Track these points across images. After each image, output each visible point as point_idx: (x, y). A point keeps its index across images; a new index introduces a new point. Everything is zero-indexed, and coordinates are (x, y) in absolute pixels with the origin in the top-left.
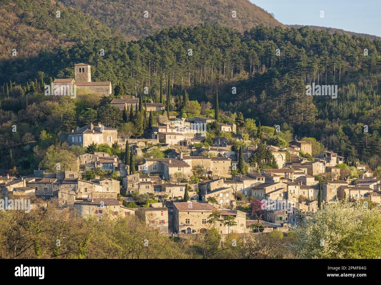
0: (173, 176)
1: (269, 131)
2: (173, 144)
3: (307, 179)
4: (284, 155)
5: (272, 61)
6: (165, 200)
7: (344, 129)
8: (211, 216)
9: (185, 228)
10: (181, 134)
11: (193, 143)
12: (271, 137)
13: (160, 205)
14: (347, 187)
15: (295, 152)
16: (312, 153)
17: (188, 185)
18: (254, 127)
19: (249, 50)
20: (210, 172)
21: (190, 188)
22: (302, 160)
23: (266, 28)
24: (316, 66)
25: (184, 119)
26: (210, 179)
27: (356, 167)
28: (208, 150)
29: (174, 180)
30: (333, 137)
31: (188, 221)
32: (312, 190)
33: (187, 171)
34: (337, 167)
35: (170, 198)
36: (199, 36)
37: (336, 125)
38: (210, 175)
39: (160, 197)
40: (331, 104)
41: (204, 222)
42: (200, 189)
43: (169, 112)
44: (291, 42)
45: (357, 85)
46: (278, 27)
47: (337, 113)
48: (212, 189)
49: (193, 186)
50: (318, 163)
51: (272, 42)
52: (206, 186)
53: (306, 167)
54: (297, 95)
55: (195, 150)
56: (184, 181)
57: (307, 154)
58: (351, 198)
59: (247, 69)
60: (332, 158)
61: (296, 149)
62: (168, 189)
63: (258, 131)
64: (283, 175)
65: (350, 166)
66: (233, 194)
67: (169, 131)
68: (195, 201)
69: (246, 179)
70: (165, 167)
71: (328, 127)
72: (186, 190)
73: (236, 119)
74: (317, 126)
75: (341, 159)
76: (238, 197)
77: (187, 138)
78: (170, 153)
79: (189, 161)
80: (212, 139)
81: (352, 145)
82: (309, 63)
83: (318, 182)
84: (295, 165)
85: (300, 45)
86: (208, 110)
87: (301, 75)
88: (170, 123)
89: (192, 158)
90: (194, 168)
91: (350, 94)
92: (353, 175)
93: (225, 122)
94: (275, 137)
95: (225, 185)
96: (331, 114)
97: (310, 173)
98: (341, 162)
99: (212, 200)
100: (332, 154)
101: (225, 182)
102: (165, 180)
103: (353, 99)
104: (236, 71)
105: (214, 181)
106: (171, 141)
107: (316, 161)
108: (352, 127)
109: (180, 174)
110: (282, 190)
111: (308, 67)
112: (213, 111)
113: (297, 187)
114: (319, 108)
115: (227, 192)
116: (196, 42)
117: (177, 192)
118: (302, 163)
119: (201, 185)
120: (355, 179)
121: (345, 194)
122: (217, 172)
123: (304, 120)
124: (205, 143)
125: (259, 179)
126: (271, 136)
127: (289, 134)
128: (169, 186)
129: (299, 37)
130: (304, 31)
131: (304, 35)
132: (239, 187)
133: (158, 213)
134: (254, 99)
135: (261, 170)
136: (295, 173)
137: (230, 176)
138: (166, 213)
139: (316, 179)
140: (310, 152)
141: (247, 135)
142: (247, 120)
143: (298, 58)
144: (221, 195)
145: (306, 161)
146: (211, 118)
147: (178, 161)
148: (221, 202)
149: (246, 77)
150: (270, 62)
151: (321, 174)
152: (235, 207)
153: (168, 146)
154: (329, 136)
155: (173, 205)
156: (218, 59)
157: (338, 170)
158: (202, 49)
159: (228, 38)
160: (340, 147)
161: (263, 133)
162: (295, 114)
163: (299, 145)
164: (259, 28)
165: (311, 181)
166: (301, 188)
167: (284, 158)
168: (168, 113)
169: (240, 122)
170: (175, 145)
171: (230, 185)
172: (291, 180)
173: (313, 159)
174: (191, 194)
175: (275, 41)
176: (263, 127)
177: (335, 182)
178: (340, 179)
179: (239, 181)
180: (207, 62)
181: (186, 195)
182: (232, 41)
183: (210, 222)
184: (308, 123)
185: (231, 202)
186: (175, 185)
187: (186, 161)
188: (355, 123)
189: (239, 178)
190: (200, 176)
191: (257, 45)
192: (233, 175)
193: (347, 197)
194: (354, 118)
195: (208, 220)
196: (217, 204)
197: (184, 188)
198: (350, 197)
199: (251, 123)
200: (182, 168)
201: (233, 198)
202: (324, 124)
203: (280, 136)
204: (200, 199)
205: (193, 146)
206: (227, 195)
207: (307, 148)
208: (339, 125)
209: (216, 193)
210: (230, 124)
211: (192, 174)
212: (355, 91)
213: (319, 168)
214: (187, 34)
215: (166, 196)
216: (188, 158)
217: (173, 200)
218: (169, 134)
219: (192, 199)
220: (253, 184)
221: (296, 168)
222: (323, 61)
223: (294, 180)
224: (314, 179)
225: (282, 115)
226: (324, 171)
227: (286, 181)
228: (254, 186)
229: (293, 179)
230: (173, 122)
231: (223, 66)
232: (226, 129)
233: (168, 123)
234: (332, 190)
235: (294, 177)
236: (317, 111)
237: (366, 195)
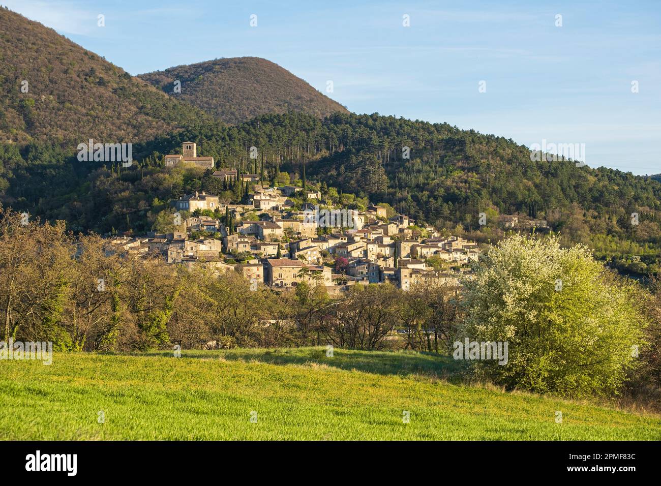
0: (267, 237)
1: (349, 198)
2: (267, 209)
3: (384, 238)
4: (363, 218)
5: (348, 141)
6: (260, 258)
7: (412, 197)
8: (301, 271)
9: (278, 282)
10: (274, 201)
11: (283, 208)
12: (352, 203)
13: (256, 261)
14: (418, 246)
15: (372, 216)
16: (387, 217)
17: (280, 244)
18: (336, 195)
19: (329, 132)
20: (299, 233)
21: (282, 246)
22: (378, 223)
23: (343, 115)
24: (386, 145)
25: (276, 188)
26: (299, 239)
27: (425, 228)
28: (297, 214)
29: (268, 240)
30: (403, 204)
31: (280, 276)
32: (388, 248)
33: (279, 232)
34: (409, 228)
35: (265, 255)
36: (287, 121)
37: (405, 194)
38: (299, 236)
39: (256, 255)
40: (400, 176)
41: (295, 276)
42: (290, 248)
43: (263, 182)
44: (364, 126)
45: (422, 160)
46: (352, 115)
47: (406, 184)
48: (301, 248)
49: (284, 245)
50: (392, 224)
51: (348, 125)
52: (295, 245)
53: (382, 229)
54: (371, 168)
55: (286, 214)
56: (276, 240)
57: (383, 217)
58: (423, 255)
59: (328, 148)
60: (404, 220)
61: (373, 213)
62: (262, 247)
63: (340, 198)
64: (363, 235)
65: (420, 227)
66: (320, 252)
67: (263, 198)
68: (287, 258)
69: (331, 239)
70: (260, 228)
71: (399, 195)
72: (278, 248)
73: (320, 188)
74: (389, 194)
75: (412, 222)
76: (324, 254)
77: (279, 204)
78: (265, 217)
79: (281, 224)
80: (301, 205)
81: (419, 210)
82: (380, 142)
83: (393, 241)
84: (373, 226)
85: (371, 128)
86: (296, 180)
87: (373, 152)
88: (264, 191)
89: (284, 221)
90: (286, 230)
91: (415, 168)
92: (423, 235)
93: (311, 191)
94: (355, 203)
95: (313, 244)
96: (400, 184)
97: (386, 233)
98: (412, 224)
99: (302, 257)
100: (405, 217)
101: (312, 241)
102: (260, 240)
103: (419, 171)
104: (318, 150)
105: (303, 240)
106: (266, 207)
107: (391, 223)
108: (420, 195)
109: (273, 234)
110: (362, 248)
111: (379, 145)
112: (300, 180)
113: (375, 245)
114: (390, 179)
115: (314, 250)
116: (284, 126)
117: (271, 250)
118: (379, 225)
119: (291, 244)
120: (425, 238)
121: (417, 251)
122: (304, 233)
123: (378, 189)
124: (295, 208)
125: (342, 239)
126: (351, 202)
127: (366, 200)
128: (263, 245)
129: (371, 122)
130: (375, 117)
131: (375, 120)
132: (325, 246)
133: (254, 269)
134: (334, 173)
135: (343, 231)
136: (373, 234)
137: (316, 236)
138: (261, 269)
139: (392, 239)
140: (385, 216)
141: (330, 201)
142: (330, 188)
143: (370, 139)
144: (309, 253)
145: (382, 223)
146: (299, 187)
147: (271, 224)
148: (309, 259)
149: (327, 154)
150: (347, 142)
151: (395, 235)
152: (321, 263)
153: (263, 211)
154: (400, 202)
155: (267, 261)
156: (303, 140)
157: (410, 231)
158: (290, 132)
159: (311, 123)
160: (409, 212)
161: (345, 200)
162: (369, 184)
163: (375, 210)
164: (337, 114)
165: (387, 241)
166: (379, 246)
167: (363, 221)
168: (262, 183)
169: (324, 190)
170: (269, 210)
171: (316, 244)
172: (370, 240)
173: (388, 221)
174: (283, 252)
175: (351, 125)
176: (344, 194)
177: (407, 241)
178: (412, 238)
179: (325, 240)
180: (294, 142)
181: (278, 253)
182: (315, 125)
183: (300, 276)
184: (381, 192)
185: (318, 259)
186: (269, 244)
187: (278, 223)
188: (422, 192)
189: (325, 238)
190: (290, 236)
191: (335, 128)
192: (319, 236)
193: (419, 254)
194: (420, 188)
195: (299, 274)
196: (306, 260)
197: (277, 247)
198: (422, 254)
199: (333, 191)
200: (274, 230)
201: (319, 256)
202: (395, 192)
203: (359, 202)
204: (291, 256)
205: (284, 211)
206: (315, 253)
207: (382, 212)
208: (408, 193)
209: (305, 251)
210: (316, 192)
211: (283, 235)
212: (420, 165)
213: (393, 229)
214: (277, 119)
215: (261, 254)
216: (279, 221)
217: (267, 257)
218: (263, 200)
219: (284, 256)
220: (336, 244)
221: (374, 229)
222: (392, 140)
223: (372, 240)
224: (389, 238)
225: (359, 186)
226: (398, 232)
227: (365, 240)
228: (337, 245)
229: (371, 239)
230: (266, 190)
231: (307, 145)
232: (312, 196)
233: (262, 191)
234: (405, 249)
235: (373, 237)
236: (389, 181)
237: (436, 253)
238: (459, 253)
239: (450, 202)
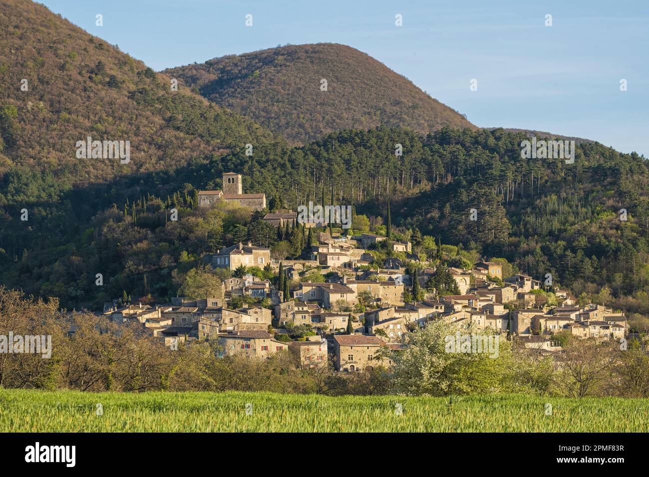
0: (334, 304)
1: (451, 251)
2: (336, 266)
3: (495, 307)
4: (468, 279)
5: (459, 168)
6: (324, 333)
7: (542, 249)
8: (378, 351)
9: (348, 366)
10: (346, 255)
11: (359, 265)
12: (453, 258)
13: (318, 338)
14: (542, 317)
15: (482, 276)
16: (503, 277)
17: (352, 314)
18: (433, 246)
19: (432, 156)
20: (379, 300)
21: (354, 318)
22: (489, 285)
23: (453, 131)
24: (510, 174)
25: (350, 237)
26: (378, 307)
27: (554, 292)
28: (377, 273)
29: (336, 309)
30: (529, 259)
31: (351, 357)
32: (501, 320)
33: (351, 299)
34: (531, 293)
35: (331, 330)
36: (373, 141)
37: (533, 244)
38: (379, 303)
39: (319, 329)
40: (527, 219)
41: (370, 359)
42: (366, 320)
43: (333, 229)
44: (482, 147)
45: (559, 197)
46: (467, 129)
47: (535, 230)
48: (380, 320)
49: (357, 316)
50: (508, 288)
51: (459, 146)
52: (373, 316)
53: (494, 293)
54: (487, 208)
55: (362, 273)
56: (347, 309)
57: (496, 277)
58: (548, 330)
59: (430, 179)
60: (526, 282)
61: (483, 272)
62: (328, 319)
63: (438, 251)
64: (466, 302)
65: (547, 292)
66: (406, 325)
67: (331, 250)
68: (360, 334)
69: (422, 307)
70: (325, 293)
71: (524, 246)
72: (349, 320)
73: (411, 237)
74: (511, 244)
75: (537, 284)
76: (410, 328)
77: (353, 258)
78: (332, 277)
79: (353, 287)
80: (383, 260)
81: (551, 267)
82: (502, 171)
83: (507, 311)
84: (481, 290)
85: (493, 150)
86: (378, 226)
87: (492, 185)
88: (333, 242)
89: (358, 283)
90: (360, 295)
91: (550, 207)
92: (550, 302)
93: (398, 241)
94: (458, 257)
95: (397, 315)
96: (527, 230)
97: (499, 301)
98: (536, 288)
99: (380, 332)
100: (526, 277)
101: (396, 311)
102: (325, 308)
103: (554, 213)
104: (417, 181)
105: (383, 310)
106: (334, 263)
107: (506, 286)
108: (552, 246)
109: (343, 301)
110: (464, 321)
111: (500, 176)
112: (384, 227)
113: (483, 317)
114: (513, 223)
115: (398, 323)
116: (369, 147)
117: (339, 323)
118: (489, 288)
119: (367, 314)
120: (553, 307)
121: (540, 325)
122: (386, 299)
123: (496, 237)
124: (374, 265)
125: (437, 308)
126: (454, 256)
127: (475, 255)
128: (329, 316)
129: (491, 141)
130: (498, 134)
131: (498, 139)
132: (413, 317)
133: (315, 348)
134: (435, 214)
135: (440, 297)
136: (481, 301)
137: (403, 304)
138: (324, 348)
139: (506, 307)
140: (500, 276)
141: (424, 256)
142: (425, 237)
143: (490, 166)
144: (391, 327)
145: (494, 286)
146: (381, 235)
147: (341, 286)
148: (391, 335)
149: (428, 188)
150: (457, 170)
151: (511, 302)
152: (407, 341)
153: (330, 269)
154: (524, 256)
155: (333, 338)
156: (395, 167)
157: (533, 297)
158: (377, 156)
159: (408, 143)
160: (537, 270)
161: (444, 253)
162: (484, 231)
163: (486, 267)
164: (444, 131)
165: (499, 310)
166: (488, 318)
167: (468, 282)
168: (331, 230)
169: (416, 240)
170: (339, 267)
171: (402, 315)
172: (476, 309)
173: (503, 284)
174: (355, 326)
175: (463, 145)
176: (444, 246)
177: (529, 311)
178: (536, 307)
179: (413, 309)
180: (382, 170)
181: (349, 326)
182: (412, 146)
183: (378, 358)
184: (499, 242)
185: (403, 335)
186: (337, 315)
187: (350, 286)
188: (556, 242)
189: (414, 306)
190: (366, 303)
191: (441, 150)
192: (407, 303)
193: (543, 328)
194: (554, 236)
195: (375, 355)
196: (386, 337)
197: (347, 318)
198: (546, 328)
199: (430, 242)
200: (345, 295)
201: (405, 331)
202: (519, 242)
203: (464, 256)
204: (366, 331)
205: (359, 268)
206: (399, 326)
207: (496, 271)
208: (537, 243)
209: (386, 324)
210: (405, 243)
211: (357, 302)
212: (556, 204)
213: (509, 294)
214: (359, 138)
215: (325, 328)
216: (352, 282)
217: (334, 332)
218: (332, 254)
219: (357, 331)
220: (429, 314)
221: (482, 295)
222: (518, 168)
223: (480, 309)
224: (503, 307)
225: (470, 233)
226: (515, 298)
227: (469, 310)
228: (431, 315)
229: (478, 307)
230: (336, 240)
231: (401, 175)
232: (399, 248)
233: (331, 242)
234: (524, 321)
235: (480, 305)
236: (510, 227)
237: (566, 327)
238: (598, 327)
239: (594, 257)
